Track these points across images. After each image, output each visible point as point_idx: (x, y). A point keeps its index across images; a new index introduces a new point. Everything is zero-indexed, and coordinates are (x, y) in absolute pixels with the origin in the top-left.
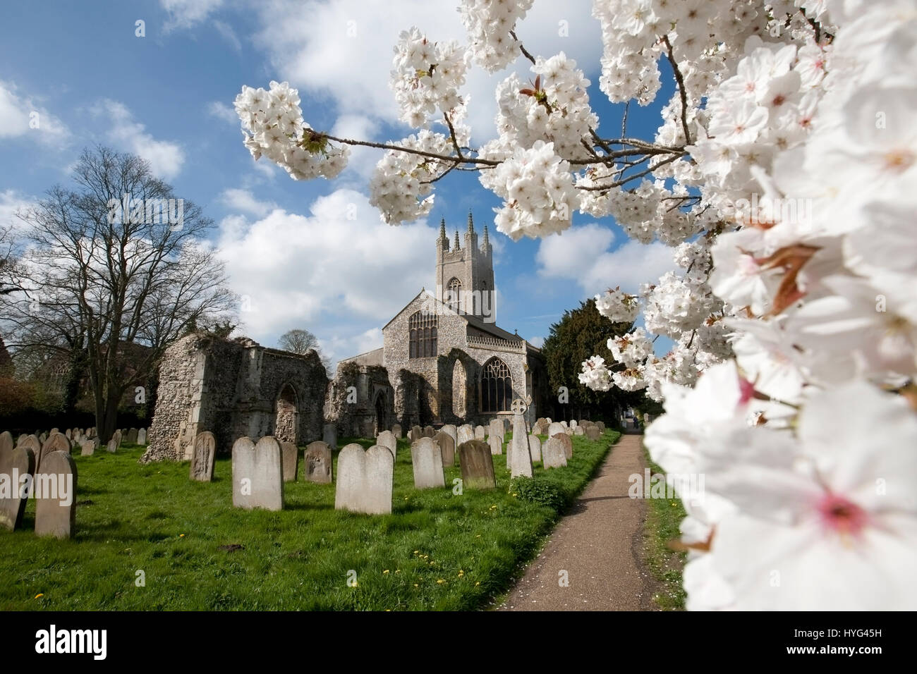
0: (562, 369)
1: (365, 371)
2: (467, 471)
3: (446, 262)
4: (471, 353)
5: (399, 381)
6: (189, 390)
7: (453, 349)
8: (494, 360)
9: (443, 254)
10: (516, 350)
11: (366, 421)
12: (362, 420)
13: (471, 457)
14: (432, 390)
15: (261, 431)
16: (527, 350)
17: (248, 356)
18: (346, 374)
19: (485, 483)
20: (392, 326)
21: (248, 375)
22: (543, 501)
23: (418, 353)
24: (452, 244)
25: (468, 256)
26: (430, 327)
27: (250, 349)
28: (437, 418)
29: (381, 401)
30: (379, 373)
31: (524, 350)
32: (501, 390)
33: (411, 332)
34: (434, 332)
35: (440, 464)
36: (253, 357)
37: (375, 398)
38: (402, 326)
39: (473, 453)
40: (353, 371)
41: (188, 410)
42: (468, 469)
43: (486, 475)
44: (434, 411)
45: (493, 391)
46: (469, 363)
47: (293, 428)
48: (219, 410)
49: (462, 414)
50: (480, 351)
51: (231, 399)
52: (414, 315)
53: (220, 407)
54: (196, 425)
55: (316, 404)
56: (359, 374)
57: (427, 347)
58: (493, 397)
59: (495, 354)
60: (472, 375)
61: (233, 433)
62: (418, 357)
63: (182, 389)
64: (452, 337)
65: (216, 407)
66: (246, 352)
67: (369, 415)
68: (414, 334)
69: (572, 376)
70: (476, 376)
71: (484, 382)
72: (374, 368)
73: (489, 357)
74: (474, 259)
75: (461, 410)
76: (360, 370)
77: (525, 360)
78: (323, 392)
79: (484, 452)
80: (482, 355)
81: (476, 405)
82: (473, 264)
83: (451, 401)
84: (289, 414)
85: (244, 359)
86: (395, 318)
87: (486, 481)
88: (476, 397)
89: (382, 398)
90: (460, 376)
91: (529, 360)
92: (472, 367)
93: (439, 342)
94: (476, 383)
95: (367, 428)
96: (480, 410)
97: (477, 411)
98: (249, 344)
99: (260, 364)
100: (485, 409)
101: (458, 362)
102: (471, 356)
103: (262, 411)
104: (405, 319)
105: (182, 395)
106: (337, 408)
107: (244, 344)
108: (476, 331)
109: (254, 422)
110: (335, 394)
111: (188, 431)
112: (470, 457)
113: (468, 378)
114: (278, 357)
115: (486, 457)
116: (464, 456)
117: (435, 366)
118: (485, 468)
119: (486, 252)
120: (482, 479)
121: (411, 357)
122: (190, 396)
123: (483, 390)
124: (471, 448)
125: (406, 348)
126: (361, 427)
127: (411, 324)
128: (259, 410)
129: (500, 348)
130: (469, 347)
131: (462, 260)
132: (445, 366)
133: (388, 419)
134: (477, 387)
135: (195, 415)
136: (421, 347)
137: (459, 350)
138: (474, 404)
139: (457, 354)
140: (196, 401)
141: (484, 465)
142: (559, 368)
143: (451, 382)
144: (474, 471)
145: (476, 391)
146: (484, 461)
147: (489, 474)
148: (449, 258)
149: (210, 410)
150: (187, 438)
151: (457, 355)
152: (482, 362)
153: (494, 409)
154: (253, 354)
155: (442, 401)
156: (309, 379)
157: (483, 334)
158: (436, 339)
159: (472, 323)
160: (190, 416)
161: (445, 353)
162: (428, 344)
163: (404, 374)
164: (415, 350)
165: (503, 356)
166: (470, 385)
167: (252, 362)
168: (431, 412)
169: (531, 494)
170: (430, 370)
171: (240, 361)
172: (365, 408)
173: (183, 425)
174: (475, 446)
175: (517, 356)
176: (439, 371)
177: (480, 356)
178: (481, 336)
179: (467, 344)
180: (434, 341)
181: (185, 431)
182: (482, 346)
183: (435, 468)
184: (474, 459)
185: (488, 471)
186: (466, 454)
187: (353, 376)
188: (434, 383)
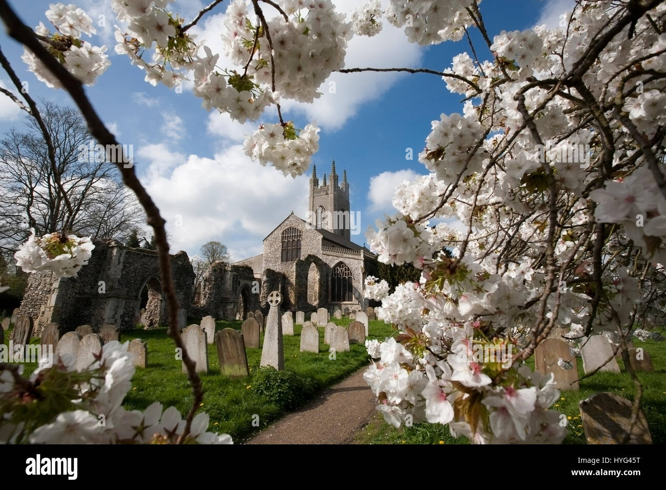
0: (389, 271)
1: (230, 269)
2: (223, 358)
3: (315, 195)
4: (324, 259)
5: (265, 278)
6: (51, 279)
7: (309, 255)
8: (340, 264)
9: (314, 189)
10: (356, 257)
11: (228, 307)
12: (225, 307)
13: (227, 346)
14: (291, 284)
15: (116, 314)
16: (365, 257)
17: (111, 253)
18: (215, 271)
19: (240, 371)
20: (270, 238)
21: (110, 268)
22: (271, 396)
23: (287, 258)
24: (321, 183)
25: (331, 190)
26: (296, 240)
27: (113, 247)
28: (294, 306)
29: (247, 292)
30: (244, 272)
31: (362, 257)
32: (345, 286)
33: (283, 243)
34: (299, 244)
35: (205, 351)
36: (115, 254)
37: (239, 289)
38: (277, 238)
39: (228, 341)
40: (221, 269)
41: (48, 296)
42: (225, 357)
43: (239, 363)
44: (292, 300)
45: (339, 286)
46: (321, 265)
47: (158, 311)
48: (77, 296)
49: (315, 303)
50: (331, 257)
51: (92, 288)
52: (285, 230)
53: (79, 294)
54: (52, 308)
55: (182, 293)
56: (225, 271)
57: (294, 254)
58: (339, 290)
59: (341, 259)
60: (325, 275)
61: (93, 315)
62: (287, 261)
63: (46, 278)
64: (312, 246)
65: (76, 293)
66: (110, 250)
67: (231, 303)
68: (285, 245)
69: (395, 277)
70: (327, 275)
71: (333, 280)
72: (240, 267)
73: (337, 261)
74: (336, 193)
75: (315, 300)
76: (226, 268)
77: (362, 264)
78: (189, 284)
79: (237, 341)
80: (332, 260)
81: (327, 297)
82: (334, 196)
83: (307, 294)
84: (156, 300)
85: (108, 256)
86: (272, 233)
87: (240, 369)
88: (327, 291)
89: (248, 290)
90: (314, 275)
91: (365, 265)
92: (324, 269)
93: (302, 250)
94: (327, 281)
95: (229, 312)
96: (329, 300)
97: (327, 301)
98: (113, 244)
99: (122, 259)
100: (333, 300)
101: (313, 265)
102: (324, 261)
103: (118, 298)
104: (279, 233)
105: (45, 284)
106: (205, 297)
107: (109, 244)
108: (329, 243)
109: (109, 306)
110: (205, 285)
111: (46, 313)
112: (226, 344)
113: (321, 276)
114: (144, 256)
115: (239, 347)
116: (221, 344)
117: (294, 267)
118: (239, 356)
119: (344, 189)
120: (236, 367)
121: (282, 261)
122: (51, 284)
123: (332, 286)
124: (226, 336)
125: (279, 254)
126: (225, 311)
127: (283, 237)
128: (114, 297)
129: (345, 255)
130: (323, 254)
131: (327, 194)
132: (302, 267)
133: (252, 306)
134: (327, 283)
135: (53, 300)
136: (289, 254)
137: (314, 256)
138: (326, 296)
139: (312, 258)
140: (55, 288)
141: (238, 353)
142: (387, 270)
143: (307, 279)
144: (229, 358)
145: (327, 286)
146: (238, 350)
147: (243, 361)
148: (317, 192)
149: (69, 296)
150: (44, 319)
151: (312, 260)
152: (332, 266)
153: (339, 300)
154: (115, 251)
155: (299, 293)
156: (176, 274)
157: (334, 245)
158: (300, 248)
159: (326, 237)
160: (49, 300)
161: (302, 258)
162: (295, 252)
163: (270, 273)
164: (285, 256)
165: (346, 261)
166: (322, 282)
167: (114, 258)
168: (290, 301)
169: (262, 387)
170: (291, 271)
171: (105, 257)
172: (228, 297)
173: (43, 308)
174: (229, 334)
175: (356, 261)
176: (297, 271)
177: (330, 261)
178: (333, 246)
179: (321, 252)
180: (298, 249)
181: (43, 313)
182: (332, 253)
183: (199, 353)
184: (229, 347)
185: (242, 359)
186: (222, 342)
187: (220, 273)
188: (293, 280)
